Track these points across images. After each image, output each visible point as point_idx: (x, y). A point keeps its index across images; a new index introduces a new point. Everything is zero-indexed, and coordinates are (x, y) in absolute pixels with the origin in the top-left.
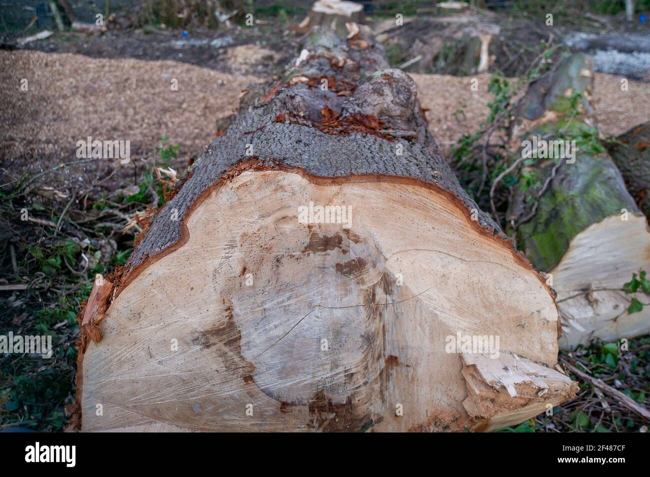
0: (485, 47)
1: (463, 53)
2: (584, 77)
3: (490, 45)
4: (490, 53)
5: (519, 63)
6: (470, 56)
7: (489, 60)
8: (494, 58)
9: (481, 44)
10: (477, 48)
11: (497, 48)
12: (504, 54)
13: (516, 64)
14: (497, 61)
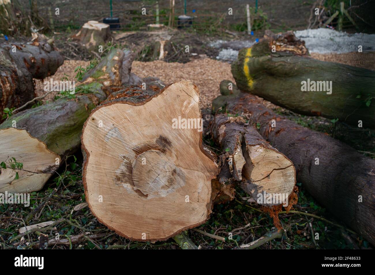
0: (162, 47)
1: (152, 50)
2: (114, 60)
3: (165, 46)
4: (165, 50)
5: (180, 54)
6: (155, 51)
7: (164, 54)
8: (167, 52)
9: (160, 45)
10: (158, 47)
11: (169, 47)
12: (173, 50)
13: (178, 55)
14: (168, 54)
